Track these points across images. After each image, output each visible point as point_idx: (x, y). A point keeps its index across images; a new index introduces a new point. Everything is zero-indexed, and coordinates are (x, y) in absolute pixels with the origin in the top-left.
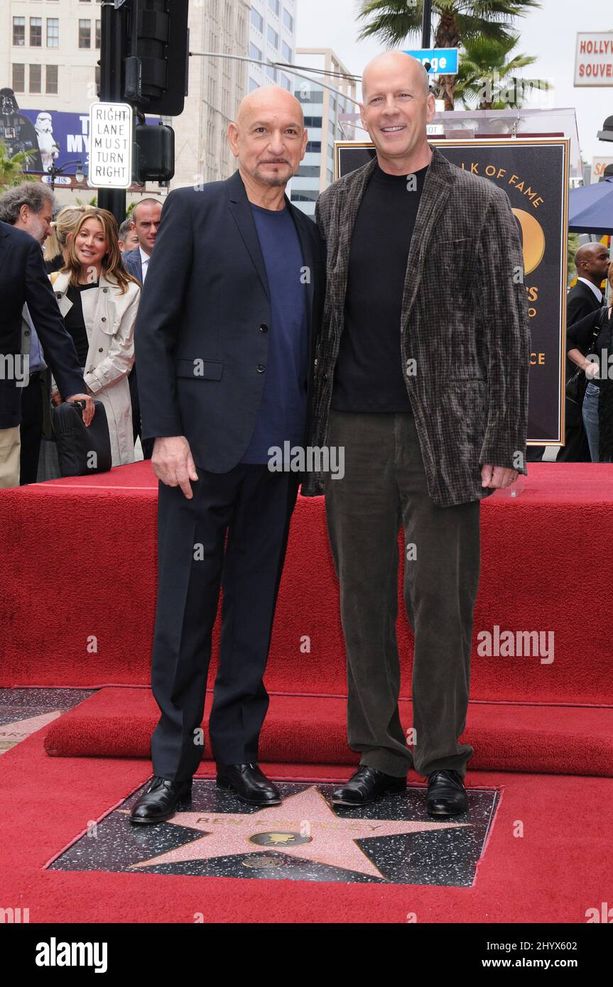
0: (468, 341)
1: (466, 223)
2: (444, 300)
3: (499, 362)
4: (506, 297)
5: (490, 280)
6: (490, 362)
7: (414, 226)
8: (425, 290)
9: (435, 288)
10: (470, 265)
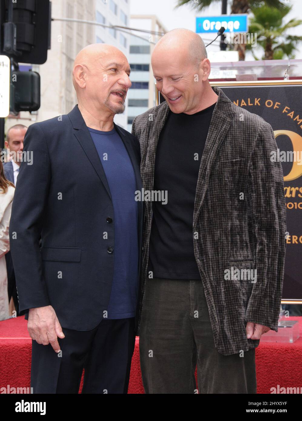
0: (243, 232)
1: (241, 148)
2: (224, 203)
3: (264, 248)
4: (269, 201)
5: (257, 189)
6: (258, 247)
7: (204, 149)
8: (210, 195)
9: (217, 195)
10: (243, 177)
